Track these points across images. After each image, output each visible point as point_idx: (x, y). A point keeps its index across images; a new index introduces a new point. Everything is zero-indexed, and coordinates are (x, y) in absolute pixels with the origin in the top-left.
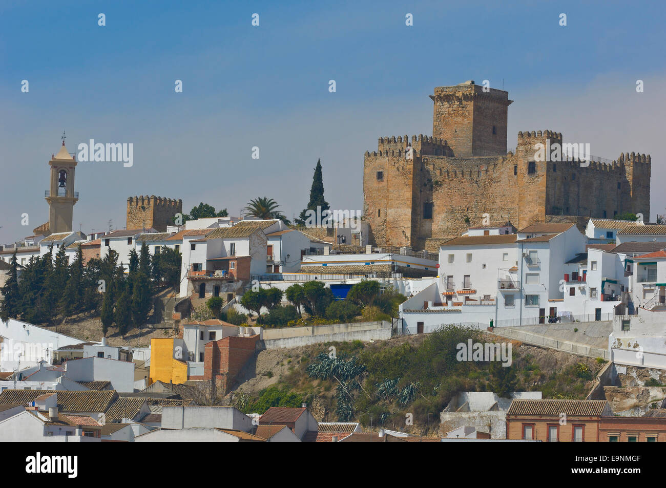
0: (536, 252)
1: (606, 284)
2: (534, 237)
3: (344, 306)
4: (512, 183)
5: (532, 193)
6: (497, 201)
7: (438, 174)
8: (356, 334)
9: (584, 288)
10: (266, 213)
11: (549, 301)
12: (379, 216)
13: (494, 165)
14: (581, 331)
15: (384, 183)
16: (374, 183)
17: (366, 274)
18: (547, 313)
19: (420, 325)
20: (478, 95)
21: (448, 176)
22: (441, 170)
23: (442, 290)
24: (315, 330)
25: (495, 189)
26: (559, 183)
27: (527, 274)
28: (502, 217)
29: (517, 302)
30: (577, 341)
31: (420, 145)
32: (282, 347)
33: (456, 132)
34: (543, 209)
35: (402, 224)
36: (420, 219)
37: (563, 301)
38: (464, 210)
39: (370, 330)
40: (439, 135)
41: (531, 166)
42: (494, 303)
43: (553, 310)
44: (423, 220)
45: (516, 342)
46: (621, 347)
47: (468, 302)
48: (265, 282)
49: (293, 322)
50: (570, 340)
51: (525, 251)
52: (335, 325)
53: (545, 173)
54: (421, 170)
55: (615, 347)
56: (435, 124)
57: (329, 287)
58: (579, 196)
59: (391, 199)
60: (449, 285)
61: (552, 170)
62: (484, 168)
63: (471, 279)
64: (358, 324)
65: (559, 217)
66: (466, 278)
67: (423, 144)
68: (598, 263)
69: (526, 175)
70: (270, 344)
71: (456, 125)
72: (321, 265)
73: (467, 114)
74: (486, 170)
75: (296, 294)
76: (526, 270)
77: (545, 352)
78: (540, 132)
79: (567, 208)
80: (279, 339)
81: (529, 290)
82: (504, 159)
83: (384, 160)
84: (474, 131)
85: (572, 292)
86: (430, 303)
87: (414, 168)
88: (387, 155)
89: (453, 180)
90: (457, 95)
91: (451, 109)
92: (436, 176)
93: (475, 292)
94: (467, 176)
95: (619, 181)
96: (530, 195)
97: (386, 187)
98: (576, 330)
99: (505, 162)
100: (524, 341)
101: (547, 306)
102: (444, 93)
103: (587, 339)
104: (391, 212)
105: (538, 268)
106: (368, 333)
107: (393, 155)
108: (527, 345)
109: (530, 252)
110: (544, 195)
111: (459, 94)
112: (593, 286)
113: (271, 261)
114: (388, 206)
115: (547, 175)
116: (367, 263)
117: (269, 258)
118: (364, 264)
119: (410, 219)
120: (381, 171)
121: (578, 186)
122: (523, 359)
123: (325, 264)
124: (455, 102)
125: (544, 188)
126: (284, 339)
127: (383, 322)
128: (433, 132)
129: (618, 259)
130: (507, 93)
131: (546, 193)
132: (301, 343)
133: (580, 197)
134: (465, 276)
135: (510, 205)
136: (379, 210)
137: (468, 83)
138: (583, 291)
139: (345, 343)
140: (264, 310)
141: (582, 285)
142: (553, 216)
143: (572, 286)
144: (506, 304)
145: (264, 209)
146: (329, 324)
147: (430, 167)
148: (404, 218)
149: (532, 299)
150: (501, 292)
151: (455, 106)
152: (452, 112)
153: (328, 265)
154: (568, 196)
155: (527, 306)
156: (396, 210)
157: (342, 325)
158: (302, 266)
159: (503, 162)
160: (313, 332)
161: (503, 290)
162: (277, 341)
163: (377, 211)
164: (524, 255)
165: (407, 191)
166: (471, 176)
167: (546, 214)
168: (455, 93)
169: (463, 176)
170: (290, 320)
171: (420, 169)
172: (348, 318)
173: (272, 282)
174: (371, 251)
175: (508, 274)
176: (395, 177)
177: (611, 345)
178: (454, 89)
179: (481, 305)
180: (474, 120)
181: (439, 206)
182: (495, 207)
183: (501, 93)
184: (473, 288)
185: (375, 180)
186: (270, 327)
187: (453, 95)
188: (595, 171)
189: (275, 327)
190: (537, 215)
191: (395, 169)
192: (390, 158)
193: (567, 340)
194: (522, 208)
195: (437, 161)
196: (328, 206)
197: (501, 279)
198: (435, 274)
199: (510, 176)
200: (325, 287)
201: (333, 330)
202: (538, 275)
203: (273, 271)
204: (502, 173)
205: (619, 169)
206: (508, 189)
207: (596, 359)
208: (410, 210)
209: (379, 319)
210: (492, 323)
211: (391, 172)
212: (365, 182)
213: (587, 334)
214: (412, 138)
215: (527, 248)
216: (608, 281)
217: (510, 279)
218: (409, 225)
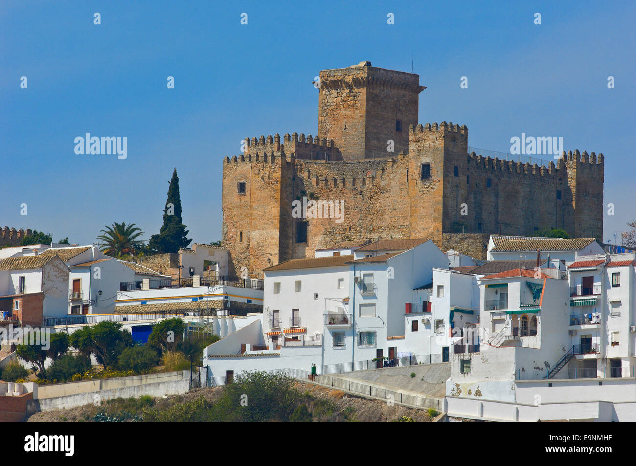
0: (371, 275)
1: (456, 315)
2: (375, 256)
3: (138, 353)
4: (403, 193)
5: (426, 205)
6: (386, 217)
7: (314, 184)
8: (148, 388)
9: (428, 321)
10: (125, 243)
11: (388, 339)
12: (241, 240)
13: (383, 169)
14: (419, 377)
15: (247, 198)
16: (234, 198)
17: (185, 312)
18: (386, 355)
19: (230, 373)
20: (373, 79)
21: (326, 185)
22: (317, 177)
23: (267, 329)
24: (104, 384)
25: (384, 202)
26: (463, 191)
27: (360, 304)
28: (392, 237)
29: (349, 340)
30: (412, 390)
31: (294, 147)
32: (60, 407)
33: (346, 128)
34: (440, 226)
35: (268, 251)
36: (292, 243)
37: (404, 338)
38: (346, 229)
39: (164, 383)
40: (326, 133)
41: (425, 170)
42: (320, 342)
43: (392, 350)
44: (297, 245)
45: (337, 392)
46: (460, 396)
47: (289, 344)
48: (60, 326)
49: (79, 375)
50: (404, 388)
51: (358, 274)
52: (127, 378)
53: (441, 178)
54: (293, 179)
55: (453, 395)
56: (320, 120)
57: (130, 330)
58: (497, 209)
59: (255, 218)
60: (275, 322)
61: (452, 175)
62: (370, 175)
63: (300, 314)
64: (154, 376)
65: (460, 235)
66: (295, 313)
67: (298, 144)
68: (445, 287)
69: (419, 182)
70: (46, 405)
71: (345, 120)
72: (140, 303)
73: (359, 105)
74: (373, 177)
75: (81, 339)
76: (360, 300)
77: (370, 404)
78: (435, 125)
79: (480, 225)
80: (56, 398)
81: (363, 325)
82: (394, 162)
83: (246, 167)
84: (367, 128)
85: (415, 327)
86: (248, 346)
87: (283, 176)
88: (250, 160)
89: (332, 190)
90: (347, 80)
91: (340, 99)
92: (311, 185)
93: (305, 331)
94: (349, 185)
95: (559, 189)
96: (423, 208)
97: (249, 203)
98: (413, 376)
99: (396, 166)
100: (348, 391)
101: (385, 345)
102: (332, 78)
103: (425, 386)
104: (255, 234)
105: (374, 297)
106: (161, 386)
107: (257, 160)
108: (350, 396)
109: (365, 275)
110: (441, 207)
111: (349, 79)
112: (439, 318)
113: (79, 300)
114: (251, 227)
115: (444, 181)
116: (195, 299)
117: (76, 297)
118: (191, 300)
119: (278, 243)
120: (243, 181)
121: (497, 195)
122: (341, 414)
123: (144, 302)
124: (344, 90)
125: (441, 198)
126: (63, 397)
127: (184, 372)
128: (319, 129)
129: (474, 282)
130: (417, 76)
131: (444, 204)
132: (81, 402)
133: (500, 210)
134: (294, 310)
135: (401, 222)
136: (241, 233)
137: (362, 64)
138: (427, 324)
139: (132, 400)
140: (48, 363)
141: (426, 317)
142: (453, 235)
143: (415, 318)
144: (336, 344)
145: (121, 238)
146: (122, 376)
147: (305, 175)
148: (270, 242)
149: (367, 337)
150: (329, 328)
151: (344, 95)
152: (341, 103)
153: (148, 303)
154: (481, 209)
155: (360, 346)
156: (261, 232)
157: (135, 378)
158: (117, 305)
159: (393, 166)
160: (101, 388)
161: (330, 325)
162: (54, 401)
163: (239, 234)
164: (356, 279)
165: (274, 207)
166: (354, 185)
167: (444, 231)
168: (344, 77)
169: (344, 186)
170: (75, 373)
171: (291, 176)
172: (143, 368)
173: (69, 326)
174: (199, 283)
175: (342, 305)
176: (260, 188)
177: (448, 392)
178: (343, 73)
179: (304, 346)
180: (368, 112)
181: (315, 226)
182: (384, 225)
183: (407, 77)
184: (303, 325)
185: (236, 194)
186: (52, 383)
187: (341, 81)
188: (522, 175)
189: (58, 382)
190: (432, 233)
191: (260, 178)
192: (254, 164)
193: (401, 388)
194: (414, 225)
195: (314, 166)
196: (186, 230)
197: (329, 311)
198: (259, 309)
199: (401, 184)
200: (121, 329)
201: (125, 384)
202: (374, 305)
203: (81, 313)
204: (392, 180)
205: (558, 173)
206: (399, 200)
207: (428, 411)
208: (278, 232)
209: (180, 368)
210: (314, 369)
211: (254, 184)
212: (223, 196)
213: (425, 379)
214: (285, 137)
215: (360, 270)
216: (457, 310)
217: (344, 312)
218: (277, 251)
